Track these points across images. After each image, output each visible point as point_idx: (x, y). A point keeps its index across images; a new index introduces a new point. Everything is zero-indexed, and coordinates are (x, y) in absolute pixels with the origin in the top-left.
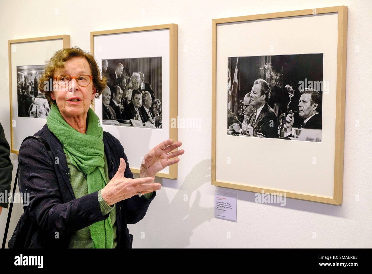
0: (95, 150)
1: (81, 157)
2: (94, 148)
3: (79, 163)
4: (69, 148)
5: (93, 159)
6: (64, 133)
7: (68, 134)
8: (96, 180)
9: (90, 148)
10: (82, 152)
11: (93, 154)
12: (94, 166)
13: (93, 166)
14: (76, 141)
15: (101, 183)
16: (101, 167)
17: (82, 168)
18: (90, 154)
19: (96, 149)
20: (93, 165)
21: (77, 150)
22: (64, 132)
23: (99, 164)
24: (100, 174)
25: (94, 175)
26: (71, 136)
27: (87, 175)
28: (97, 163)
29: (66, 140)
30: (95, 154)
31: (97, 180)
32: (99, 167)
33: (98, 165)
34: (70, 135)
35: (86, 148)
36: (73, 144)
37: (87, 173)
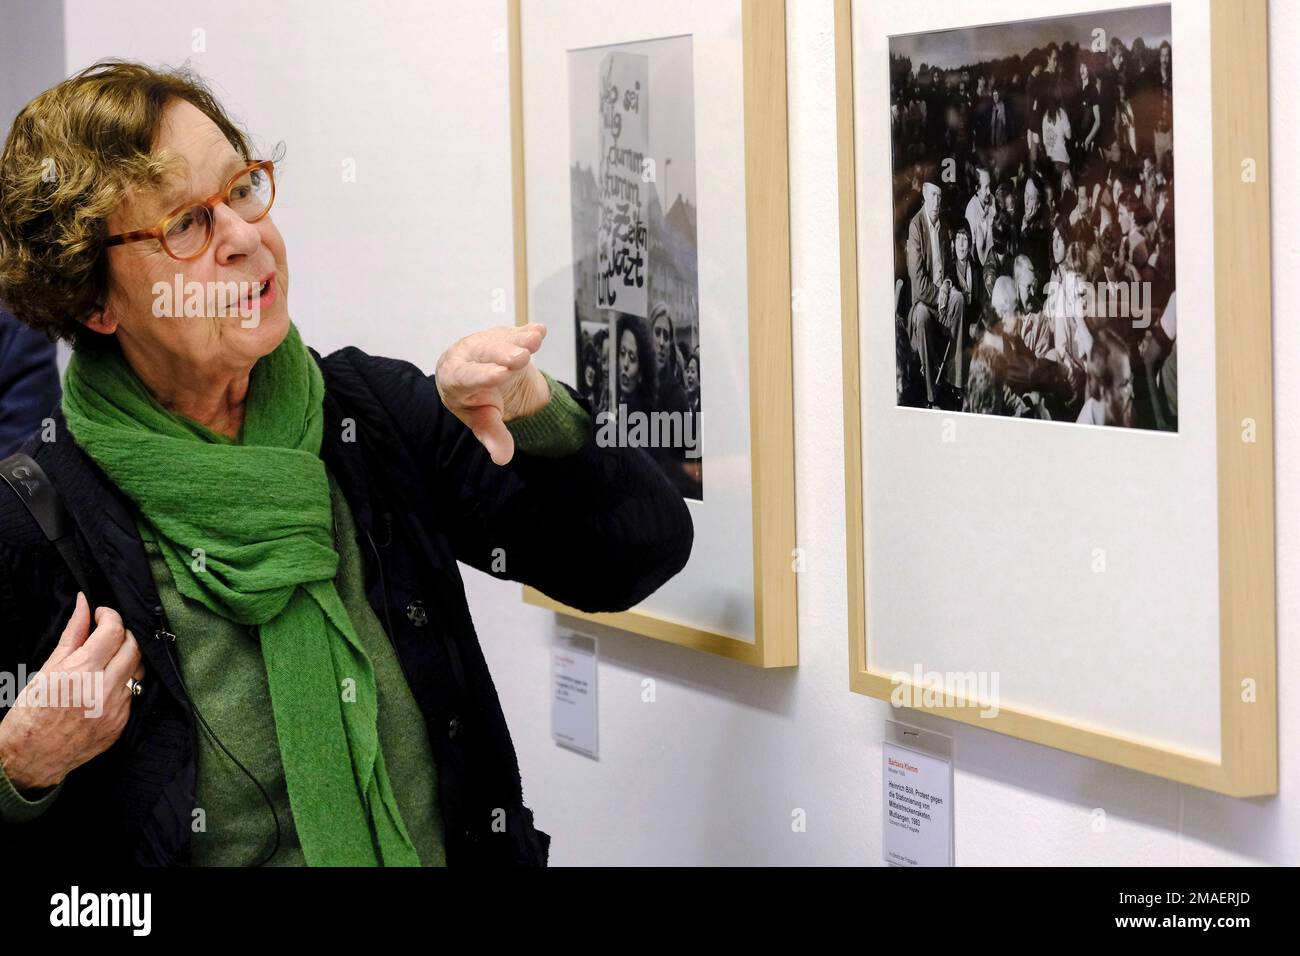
0: (280, 513)
1: (220, 556)
2: (272, 503)
3: (215, 584)
4: (161, 521)
5: (273, 556)
6: (130, 458)
7: (147, 461)
8: (303, 645)
9: (256, 507)
10: (220, 533)
11: (271, 534)
12: (285, 587)
13: (278, 589)
14: (186, 487)
15: (327, 653)
16: (318, 582)
17: (231, 605)
18: (257, 534)
19: (284, 507)
20: (278, 584)
21: (196, 526)
22: (127, 453)
23: (303, 573)
24: (320, 615)
25: (290, 624)
26: (160, 468)
27: (256, 629)
28: (296, 571)
29: (144, 488)
30: (279, 533)
31: (307, 643)
32: (308, 583)
33: (299, 580)
34: (158, 464)
35: (234, 512)
36: (176, 503)
37: (260, 622)
